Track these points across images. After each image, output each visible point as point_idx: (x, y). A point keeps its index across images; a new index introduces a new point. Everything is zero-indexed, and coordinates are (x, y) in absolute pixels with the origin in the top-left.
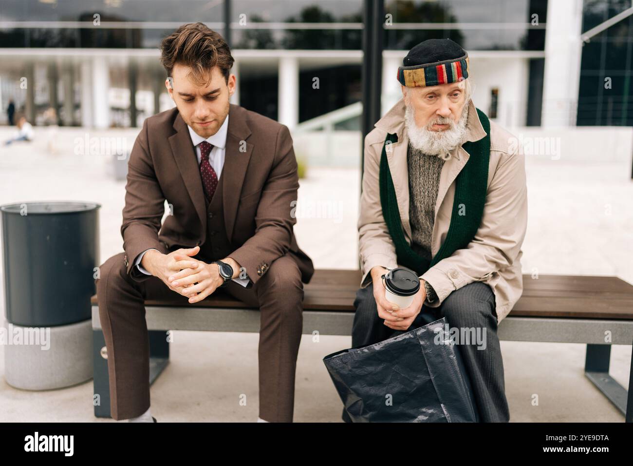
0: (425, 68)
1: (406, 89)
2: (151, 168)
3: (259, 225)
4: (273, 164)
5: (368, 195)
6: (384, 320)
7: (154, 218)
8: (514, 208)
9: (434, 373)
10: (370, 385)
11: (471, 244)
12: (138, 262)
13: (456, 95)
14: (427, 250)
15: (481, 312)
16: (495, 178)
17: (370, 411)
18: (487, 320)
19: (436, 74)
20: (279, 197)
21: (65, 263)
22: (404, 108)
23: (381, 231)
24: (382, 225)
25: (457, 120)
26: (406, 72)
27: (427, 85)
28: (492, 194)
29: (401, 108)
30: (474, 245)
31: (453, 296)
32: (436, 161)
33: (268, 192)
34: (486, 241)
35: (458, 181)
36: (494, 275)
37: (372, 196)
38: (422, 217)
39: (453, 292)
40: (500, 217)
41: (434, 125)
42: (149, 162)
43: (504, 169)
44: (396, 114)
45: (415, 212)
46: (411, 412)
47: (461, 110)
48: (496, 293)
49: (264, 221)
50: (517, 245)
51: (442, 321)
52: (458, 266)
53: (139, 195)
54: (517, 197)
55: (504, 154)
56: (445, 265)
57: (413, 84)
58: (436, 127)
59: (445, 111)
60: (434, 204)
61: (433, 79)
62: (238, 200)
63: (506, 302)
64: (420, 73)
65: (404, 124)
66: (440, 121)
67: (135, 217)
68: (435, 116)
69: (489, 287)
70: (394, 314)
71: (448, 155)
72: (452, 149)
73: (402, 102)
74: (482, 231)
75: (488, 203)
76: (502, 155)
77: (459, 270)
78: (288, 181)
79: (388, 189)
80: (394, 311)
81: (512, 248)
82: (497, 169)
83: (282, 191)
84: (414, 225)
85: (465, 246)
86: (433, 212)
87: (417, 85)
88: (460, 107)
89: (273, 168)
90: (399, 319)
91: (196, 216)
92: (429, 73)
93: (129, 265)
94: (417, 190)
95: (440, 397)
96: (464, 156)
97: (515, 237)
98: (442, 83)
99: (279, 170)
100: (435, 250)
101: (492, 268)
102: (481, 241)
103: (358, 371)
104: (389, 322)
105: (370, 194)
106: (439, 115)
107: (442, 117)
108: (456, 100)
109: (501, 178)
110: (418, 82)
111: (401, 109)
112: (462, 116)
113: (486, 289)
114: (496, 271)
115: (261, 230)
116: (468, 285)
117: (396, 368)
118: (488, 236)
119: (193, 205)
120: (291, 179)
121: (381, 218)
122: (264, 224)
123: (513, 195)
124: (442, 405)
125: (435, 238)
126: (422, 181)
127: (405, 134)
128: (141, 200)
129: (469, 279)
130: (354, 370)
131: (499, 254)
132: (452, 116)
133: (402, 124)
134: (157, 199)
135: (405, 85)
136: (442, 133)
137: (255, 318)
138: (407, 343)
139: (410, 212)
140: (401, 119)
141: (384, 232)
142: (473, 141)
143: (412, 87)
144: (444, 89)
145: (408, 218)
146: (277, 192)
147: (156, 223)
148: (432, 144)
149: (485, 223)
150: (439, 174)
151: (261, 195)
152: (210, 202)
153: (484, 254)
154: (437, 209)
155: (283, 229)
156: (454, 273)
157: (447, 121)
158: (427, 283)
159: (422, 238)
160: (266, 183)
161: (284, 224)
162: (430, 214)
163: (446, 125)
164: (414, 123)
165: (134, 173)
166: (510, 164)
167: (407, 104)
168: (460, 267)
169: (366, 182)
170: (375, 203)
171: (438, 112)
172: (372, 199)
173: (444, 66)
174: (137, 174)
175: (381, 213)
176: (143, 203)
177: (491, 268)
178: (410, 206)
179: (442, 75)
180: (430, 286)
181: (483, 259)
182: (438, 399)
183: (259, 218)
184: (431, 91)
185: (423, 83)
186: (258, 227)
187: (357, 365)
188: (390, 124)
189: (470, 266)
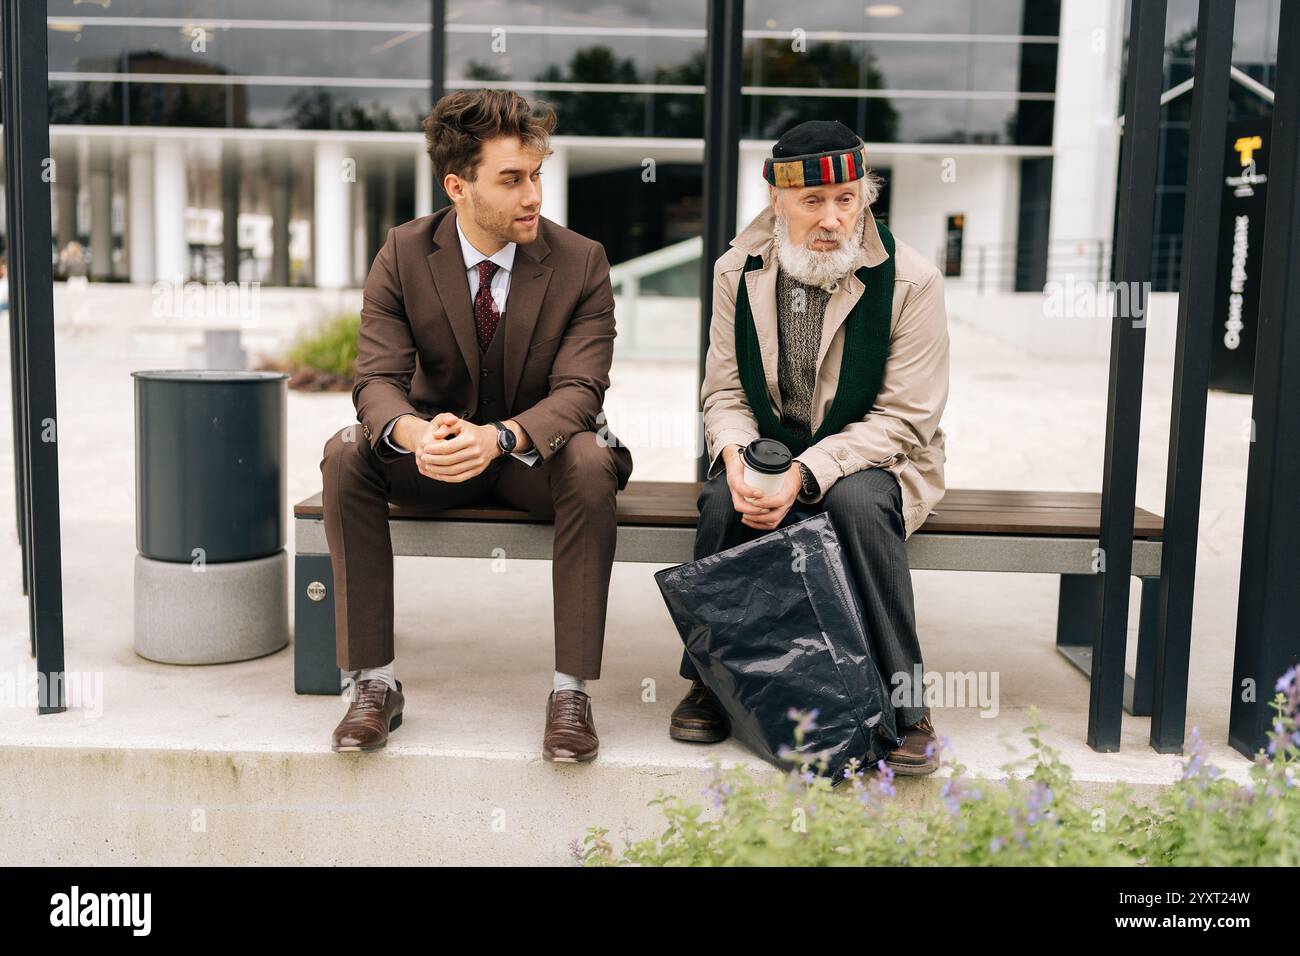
0: (804, 161)
1: (776, 191)
2: (400, 301)
3: (555, 384)
4: (580, 298)
5: (718, 349)
6: (742, 514)
7: (402, 375)
8: (928, 363)
9: (812, 588)
10: (722, 608)
11: (868, 416)
12: (388, 433)
13: (847, 200)
14: (804, 426)
15: (879, 505)
16: (902, 318)
17: (721, 645)
18: (887, 517)
19: (819, 169)
20: (587, 347)
21: (240, 461)
22: (773, 220)
23: (737, 401)
24: (738, 392)
25: (848, 236)
26: (777, 166)
27: (807, 185)
28: (898, 343)
29: (767, 218)
30: (873, 417)
31: (840, 484)
32: (818, 294)
33: (572, 338)
34: (888, 410)
35: (849, 322)
36: (900, 459)
37: (723, 349)
38: (797, 379)
39: (840, 479)
40: (908, 376)
41: (816, 241)
42: (396, 292)
43: (913, 307)
44: (762, 227)
45: (787, 371)
46: (781, 644)
47: (854, 220)
48: (901, 484)
49: (562, 378)
50: (932, 417)
51: (824, 517)
52: (849, 444)
53: (381, 340)
54: (932, 347)
55: (914, 286)
56: (830, 443)
57: (787, 183)
58: (819, 245)
59: (831, 222)
60: (815, 358)
61: (815, 177)
62: (526, 349)
63: (918, 502)
64: (798, 167)
65: (773, 242)
66: (824, 236)
67: (376, 372)
68: (817, 228)
69: (892, 475)
70: (757, 502)
71: (835, 285)
72: (841, 276)
73: (770, 209)
74: (883, 397)
75: (892, 357)
76: (910, 286)
77: (848, 448)
78: (601, 323)
79: (748, 336)
80: (757, 498)
81: (926, 421)
82: (903, 308)
83: (592, 338)
84: (786, 391)
85: (860, 418)
86: (813, 370)
87: (792, 184)
88: (852, 217)
89: (580, 302)
90: (764, 511)
91: (465, 373)
92: (810, 167)
93: (374, 438)
94: (790, 338)
95: (820, 622)
96: (858, 287)
97: (930, 406)
98: (828, 182)
99: (587, 307)
100: (816, 423)
101: (897, 449)
102: (882, 411)
103: (705, 590)
104: (750, 517)
105: (720, 346)
106: (822, 228)
107: (827, 231)
108: (846, 207)
109: (909, 320)
110: (794, 180)
111: (768, 220)
112: (856, 231)
113: (888, 477)
114: (901, 452)
115: (557, 391)
116: (861, 470)
117: (758, 583)
118: (890, 404)
119: (462, 356)
120: (605, 322)
121: (737, 383)
122: (562, 383)
123: (926, 345)
124: (823, 633)
125: (816, 408)
126: (797, 326)
127: (773, 257)
128: (383, 346)
129: (862, 462)
130: (699, 587)
131: (907, 430)
132: (842, 229)
133: (770, 242)
134: (407, 347)
135: (775, 185)
136: (827, 254)
137: (546, 537)
138: (775, 547)
139: (779, 372)
140: (767, 235)
141: (741, 402)
142: (870, 265)
143: (786, 188)
144: (831, 192)
145: (777, 380)
146: (585, 339)
147: (406, 384)
148: (814, 268)
149: (888, 385)
150: (822, 314)
151: (560, 343)
152: (485, 352)
153: (885, 428)
154: (819, 364)
155: (590, 392)
156: (842, 452)
157: (835, 236)
158: (803, 465)
159: (796, 410)
160: (568, 326)
161: (591, 384)
162: (809, 373)
163: (833, 242)
164: (787, 241)
165: (373, 308)
166: (922, 300)
167: (777, 213)
168: (852, 446)
169: (715, 329)
170: (729, 360)
171: (821, 224)
172: (725, 355)
173: (830, 158)
174: (377, 310)
175: (737, 374)
176: (387, 353)
177: (895, 449)
178: (779, 363)
179: (828, 171)
180: (808, 470)
181: (883, 435)
182: (818, 626)
183: (556, 374)
184: (811, 193)
185: (801, 181)
186: (552, 388)
187: (703, 580)
188: (752, 242)
189: (865, 443)
